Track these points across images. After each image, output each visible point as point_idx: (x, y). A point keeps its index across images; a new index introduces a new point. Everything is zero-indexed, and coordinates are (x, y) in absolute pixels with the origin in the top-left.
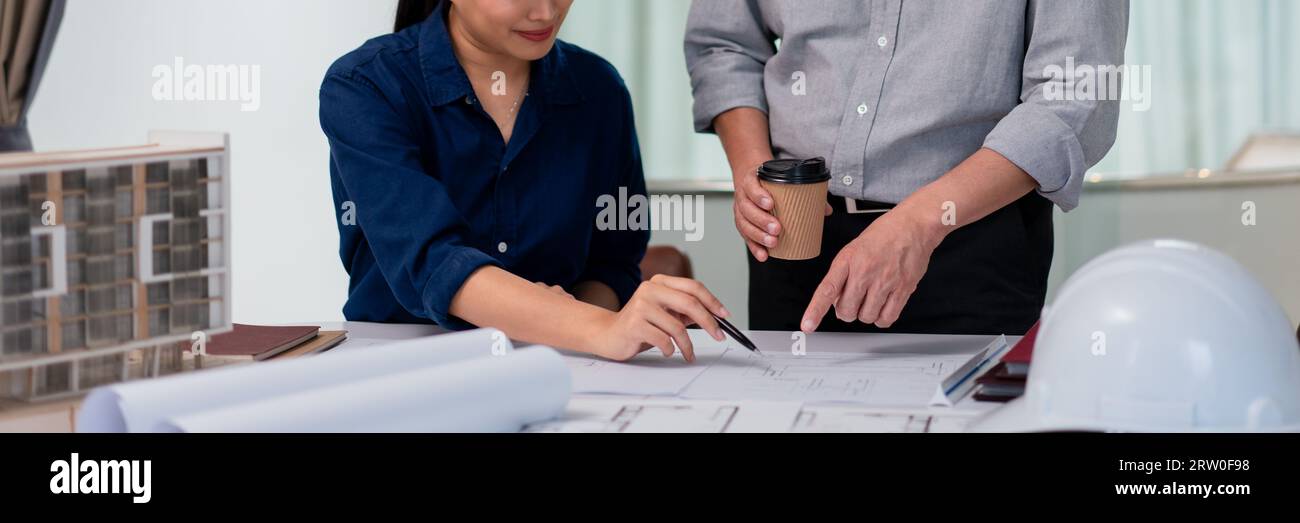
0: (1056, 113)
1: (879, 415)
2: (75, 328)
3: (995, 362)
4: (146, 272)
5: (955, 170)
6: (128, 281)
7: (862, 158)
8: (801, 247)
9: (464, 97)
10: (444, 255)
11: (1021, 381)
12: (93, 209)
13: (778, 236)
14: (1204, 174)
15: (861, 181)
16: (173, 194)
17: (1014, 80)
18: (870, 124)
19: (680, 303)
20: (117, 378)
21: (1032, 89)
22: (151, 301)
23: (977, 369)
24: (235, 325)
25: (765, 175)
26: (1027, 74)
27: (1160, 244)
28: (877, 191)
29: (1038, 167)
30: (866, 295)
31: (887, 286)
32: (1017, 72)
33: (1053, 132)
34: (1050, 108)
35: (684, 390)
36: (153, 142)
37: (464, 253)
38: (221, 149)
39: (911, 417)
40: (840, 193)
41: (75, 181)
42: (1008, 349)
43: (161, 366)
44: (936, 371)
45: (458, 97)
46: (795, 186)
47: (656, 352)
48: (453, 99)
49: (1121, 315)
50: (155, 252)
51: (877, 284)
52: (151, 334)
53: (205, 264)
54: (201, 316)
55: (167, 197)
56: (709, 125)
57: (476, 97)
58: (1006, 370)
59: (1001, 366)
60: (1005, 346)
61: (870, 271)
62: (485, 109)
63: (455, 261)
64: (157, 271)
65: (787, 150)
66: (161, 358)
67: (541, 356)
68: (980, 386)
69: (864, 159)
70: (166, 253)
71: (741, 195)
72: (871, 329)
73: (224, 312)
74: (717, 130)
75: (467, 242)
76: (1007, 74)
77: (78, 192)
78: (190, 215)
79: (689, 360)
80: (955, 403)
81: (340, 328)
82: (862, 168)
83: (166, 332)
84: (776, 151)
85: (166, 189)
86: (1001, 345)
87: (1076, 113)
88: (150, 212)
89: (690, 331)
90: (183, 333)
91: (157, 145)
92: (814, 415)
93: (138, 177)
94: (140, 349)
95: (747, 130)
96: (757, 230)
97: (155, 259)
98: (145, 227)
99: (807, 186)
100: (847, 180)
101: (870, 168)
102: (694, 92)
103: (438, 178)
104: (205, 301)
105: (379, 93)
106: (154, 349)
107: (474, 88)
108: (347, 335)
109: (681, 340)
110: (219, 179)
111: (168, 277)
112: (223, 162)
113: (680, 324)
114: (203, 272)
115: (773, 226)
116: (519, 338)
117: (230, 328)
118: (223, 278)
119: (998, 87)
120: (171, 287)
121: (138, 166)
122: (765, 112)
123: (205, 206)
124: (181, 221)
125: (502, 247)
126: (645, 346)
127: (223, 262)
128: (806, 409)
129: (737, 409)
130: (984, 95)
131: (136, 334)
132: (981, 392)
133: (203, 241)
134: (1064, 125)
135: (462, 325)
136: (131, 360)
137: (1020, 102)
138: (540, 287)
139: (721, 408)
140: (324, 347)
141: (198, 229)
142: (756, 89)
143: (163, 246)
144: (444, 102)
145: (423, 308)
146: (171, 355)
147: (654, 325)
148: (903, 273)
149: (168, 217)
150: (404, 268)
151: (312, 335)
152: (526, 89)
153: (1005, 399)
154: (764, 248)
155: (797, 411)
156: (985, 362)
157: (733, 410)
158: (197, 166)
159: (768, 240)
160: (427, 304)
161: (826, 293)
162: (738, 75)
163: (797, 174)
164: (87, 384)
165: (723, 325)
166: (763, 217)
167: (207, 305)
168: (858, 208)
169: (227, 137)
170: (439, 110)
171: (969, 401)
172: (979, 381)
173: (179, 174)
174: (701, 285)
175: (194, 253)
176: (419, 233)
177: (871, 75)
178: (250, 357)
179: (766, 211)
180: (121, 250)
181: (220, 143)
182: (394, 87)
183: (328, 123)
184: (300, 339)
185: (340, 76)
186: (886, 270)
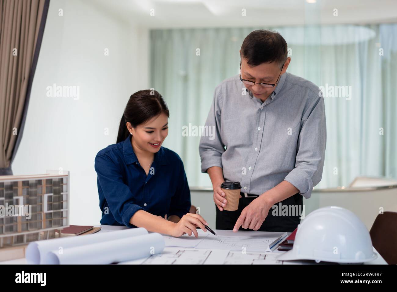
0: (305, 171)
1: (251, 254)
2: (25, 225)
3: (284, 240)
4: (46, 210)
5: (276, 186)
6: (40, 212)
7: (249, 182)
8: (233, 207)
9: (135, 162)
10: (128, 207)
11: (291, 245)
12: (31, 192)
13: (226, 204)
14: (343, 188)
15: (249, 189)
16: (54, 188)
17: (294, 161)
18: (252, 172)
19: (194, 221)
20: (37, 239)
21: (299, 164)
22: (47, 218)
23: (279, 242)
24: (70, 225)
25: (223, 186)
26: (297, 160)
27: (332, 207)
28: (253, 192)
29: (300, 186)
30: (251, 221)
31: (257, 219)
32: (294, 159)
33: (304, 177)
34: (304, 170)
35: (196, 246)
36: (48, 173)
37: (134, 206)
38: (67, 176)
39: (260, 255)
40: (243, 192)
41: (26, 183)
42: (288, 236)
43: (49, 236)
44: (267, 242)
45: (134, 162)
46: (231, 190)
47: (187, 235)
48: (132, 163)
49: (320, 227)
50: (48, 204)
51: (254, 219)
52: (47, 227)
53: (62, 208)
54: (61, 223)
55: (52, 189)
56: (206, 171)
57: (138, 162)
58: (287, 243)
59: (286, 241)
60: (287, 235)
61: (253, 215)
62: (141, 166)
63: (131, 208)
64: (48, 210)
65: (228, 179)
66: (49, 234)
67: (156, 236)
68: (280, 246)
69: (250, 182)
70: (51, 204)
71: (216, 192)
72: (252, 230)
73: (67, 222)
74: (208, 172)
75: (135, 203)
76: (291, 160)
77: (27, 187)
78: (58, 194)
79: (197, 237)
80: (273, 251)
81: (99, 227)
82: (249, 185)
83: (51, 227)
84: (225, 179)
85: (52, 187)
86: (285, 235)
87: (311, 171)
88: (47, 193)
89: (197, 229)
90: (55, 227)
91: (49, 174)
92: (233, 254)
93: (44, 183)
94: (43, 231)
95: (217, 173)
96: (220, 202)
97: (48, 206)
98: (46, 197)
99: (235, 190)
100: (245, 188)
101: (252, 184)
102: (202, 161)
103: (127, 185)
104: (62, 218)
105: (111, 160)
106: (47, 231)
107: (138, 160)
108: (101, 228)
109: (194, 231)
110: (67, 184)
111: (52, 211)
112: (68, 180)
113: (194, 227)
114: (62, 210)
115: (225, 201)
116: (150, 230)
117: (69, 226)
118: (67, 212)
119: (289, 163)
120: (52, 214)
121: (43, 180)
122: (222, 168)
123: (62, 192)
124: (55, 196)
125: (145, 205)
126: (184, 233)
127: (67, 207)
128: (231, 252)
129: (211, 252)
130: (285, 165)
131: (42, 227)
132: (280, 248)
133: (62, 201)
134: (307, 175)
135: (134, 227)
136: (41, 234)
137: (295, 168)
138: (155, 216)
139: (206, 252)
140: (95, 232)
141: (60, 198)
142: (219, 161)
143: (51, 203)
144: (130, 164)
145: (122, 221)
146: (52, 233)
147: (187, 227)
148: (262, 215)
149: (52, 194)
150: (117, 210)
151: (92, 228)
152: (153, 161)
153: (287, 250)
154: (222, 207)
155: (228, 253)
156: (281, 240)
157: (210, 252)
158: (60, 180)
159: (224, 205)
160: (123, 220)
161: (240, 221)
162: (215, 157)
163: (232, 187)
164: (29, 241)
165: (207, 228)
166: (222, 198)
167: (62, 219)
168: (248, 196)
169: (69, 172)
170: (128, 165)
171: (277, 251)
172: (280, 245)
173: (55, 182)
174: (200, 216)
175: (59, 205)
176: (122, 200)
177: (252, 158)
178: (74, 234)
179: (223, 197)
180: (39, 204)
181: (67, 174)
182: (116, 159)
183: (97, 169)
184: (89, 230)
185: (100, 155)
186: (257, 215)
